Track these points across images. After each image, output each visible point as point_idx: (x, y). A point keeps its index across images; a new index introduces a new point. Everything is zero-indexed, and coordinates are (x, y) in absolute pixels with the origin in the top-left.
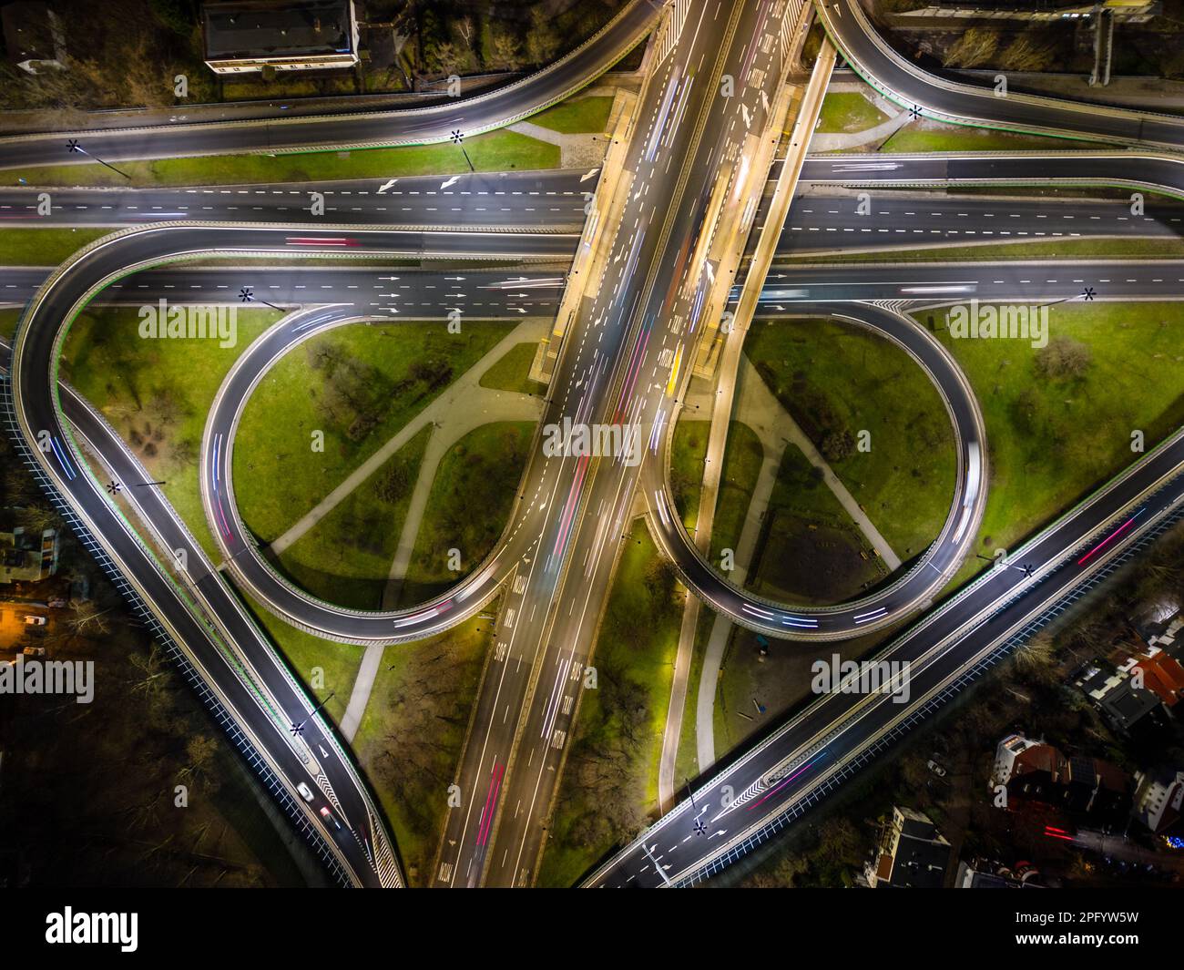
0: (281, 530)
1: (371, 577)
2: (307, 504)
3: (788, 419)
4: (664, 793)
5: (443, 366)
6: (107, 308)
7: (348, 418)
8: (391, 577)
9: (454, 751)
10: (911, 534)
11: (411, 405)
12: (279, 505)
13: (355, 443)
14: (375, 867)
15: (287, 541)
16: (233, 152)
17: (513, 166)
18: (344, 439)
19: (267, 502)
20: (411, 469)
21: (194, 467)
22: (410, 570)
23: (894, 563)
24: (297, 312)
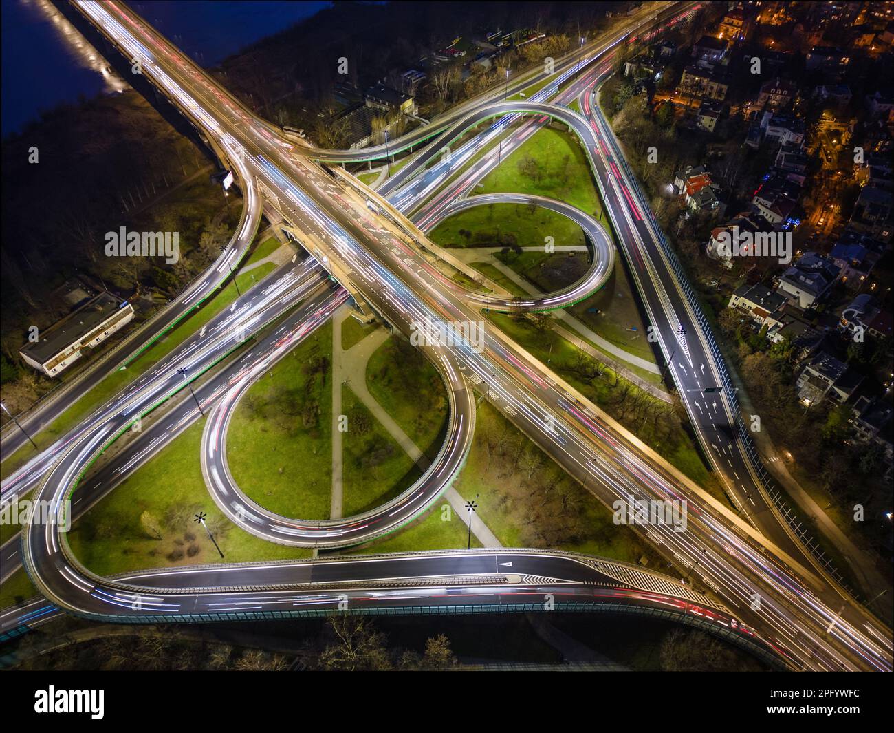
0: (326, 506)
1: (406, 472)
2: (326, 479)
5: (319, 360)
7: (298, 422)
8: (415, 461)
10: (573, 235)
11: (324, 385)
12: (309, 493)
13: (315, 427)
15: (337, 508)
16: (100, 381)
17: (257, 281)
18: (306, 432)
19: (301, 498)
20: (360, 408)
21: (234, 529)
22: (420, 446)
23: (584, 248)
24: (212, 411)
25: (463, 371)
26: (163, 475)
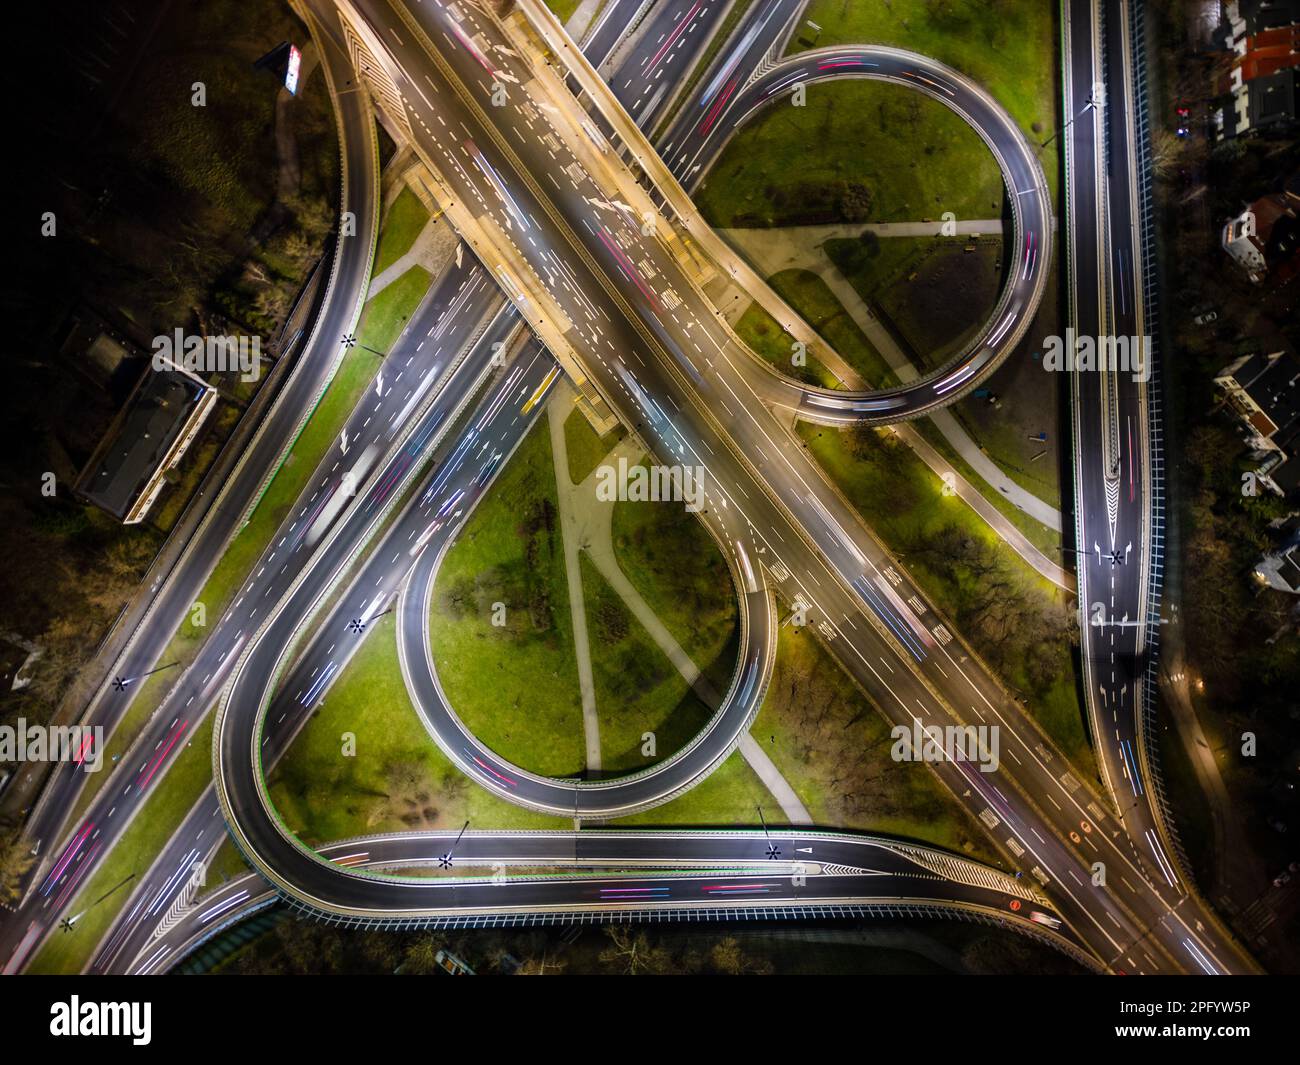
0: (581, 750)
1: (679, 700)
2: (573, 710)
3: (800, 231)
4: (1056, 577)
5: (537, 505)
6: (278, 764)
7: (524, 620)
8: (691, 683)
10: (981, 193)
11: (552, 553)
12: (557, 736)
13: (551, 630)
14: (941, 877)
15: (595, 752)
16: (221, 555)
17: (404, 318)
18: (540, 638)
19: (548, 744)
20: (608, 597)
21: (472, 787)
22: (697, 662)
23: (995, 227)
24: (399, 599)
25: (761, 556)
26: (362, 706)
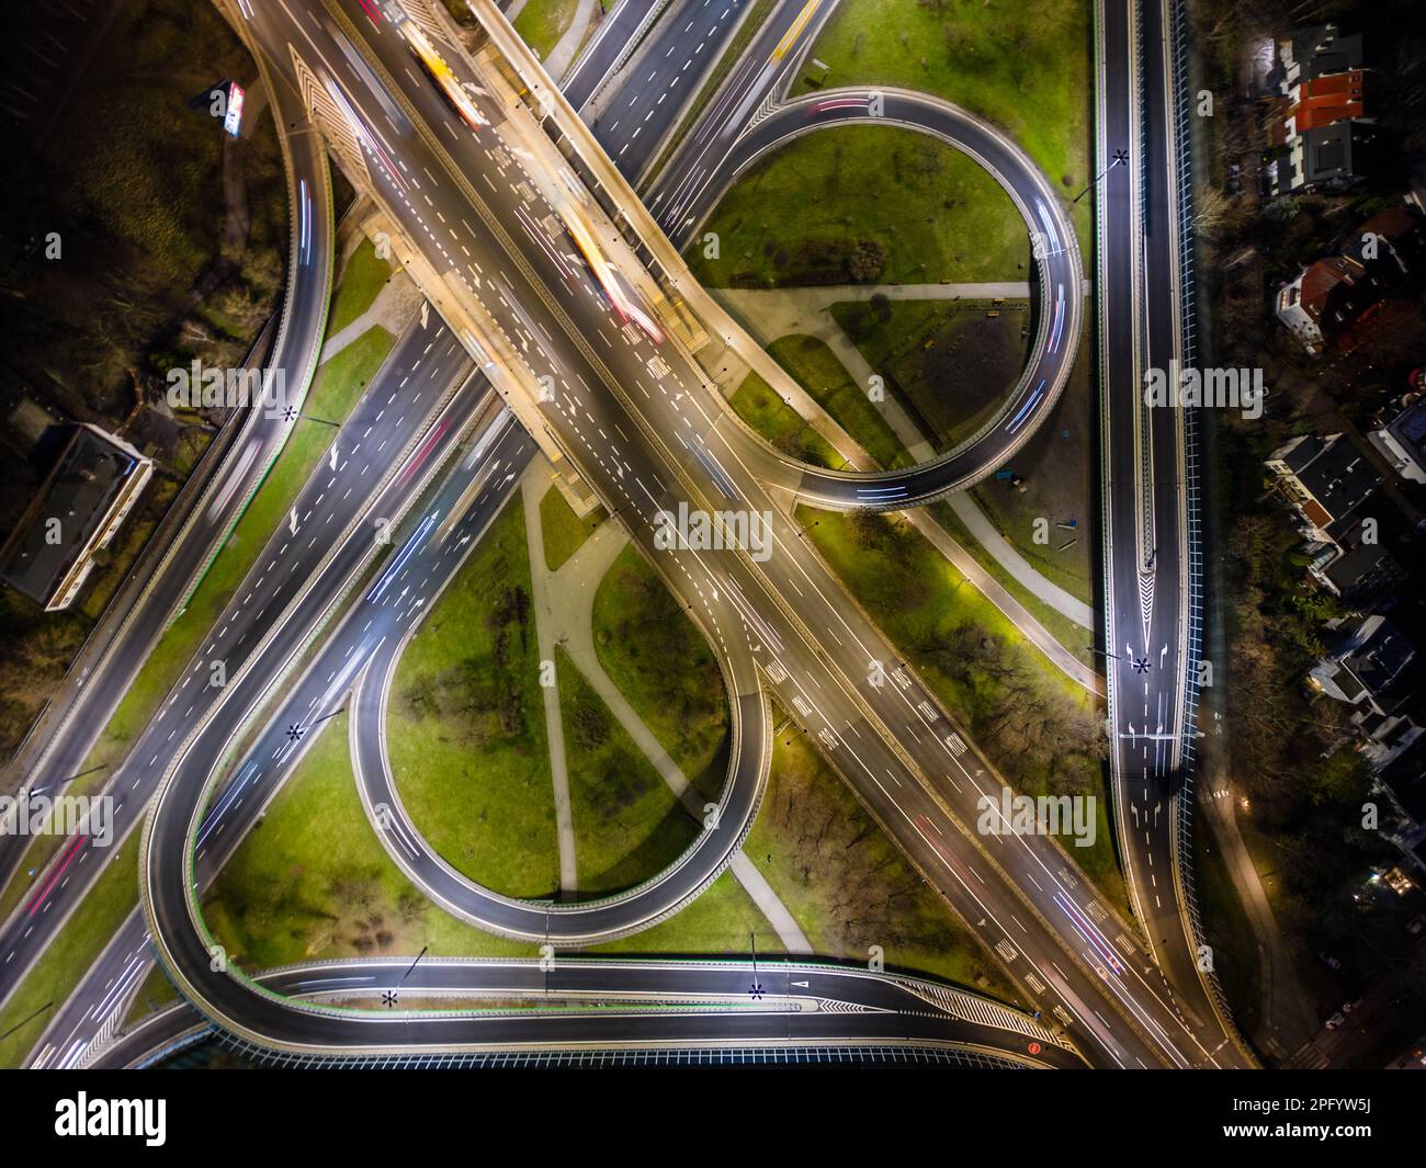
0: (554, 869)
1: (664, 814)
2: (548, 824)
3: (805, 293)
4: (1088, 682)
5: (509, 594)
6: (215, 881)
7: (492, 723)
8: (679, 795)
9: (893, 855)
10: (1006, 252)
11: (524, 650)
12: (526, 852)
13: (522, 735)
14: (951, 1015)
15: (569, 871)
16: (153, 646)
17: (363, 384)
18: (510, 743)
19: (517, 862)
20: (586, 697)
21: (431, 909)
22: (685, 771)
23: (1021, 290)
24: (353, 698)
25: (756, 654)
26: (310, 817)
